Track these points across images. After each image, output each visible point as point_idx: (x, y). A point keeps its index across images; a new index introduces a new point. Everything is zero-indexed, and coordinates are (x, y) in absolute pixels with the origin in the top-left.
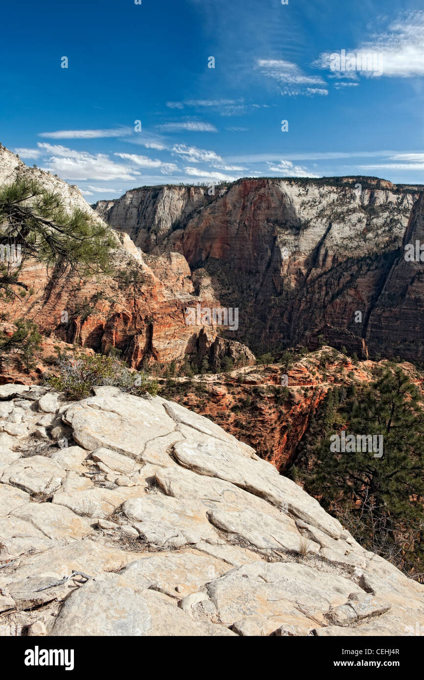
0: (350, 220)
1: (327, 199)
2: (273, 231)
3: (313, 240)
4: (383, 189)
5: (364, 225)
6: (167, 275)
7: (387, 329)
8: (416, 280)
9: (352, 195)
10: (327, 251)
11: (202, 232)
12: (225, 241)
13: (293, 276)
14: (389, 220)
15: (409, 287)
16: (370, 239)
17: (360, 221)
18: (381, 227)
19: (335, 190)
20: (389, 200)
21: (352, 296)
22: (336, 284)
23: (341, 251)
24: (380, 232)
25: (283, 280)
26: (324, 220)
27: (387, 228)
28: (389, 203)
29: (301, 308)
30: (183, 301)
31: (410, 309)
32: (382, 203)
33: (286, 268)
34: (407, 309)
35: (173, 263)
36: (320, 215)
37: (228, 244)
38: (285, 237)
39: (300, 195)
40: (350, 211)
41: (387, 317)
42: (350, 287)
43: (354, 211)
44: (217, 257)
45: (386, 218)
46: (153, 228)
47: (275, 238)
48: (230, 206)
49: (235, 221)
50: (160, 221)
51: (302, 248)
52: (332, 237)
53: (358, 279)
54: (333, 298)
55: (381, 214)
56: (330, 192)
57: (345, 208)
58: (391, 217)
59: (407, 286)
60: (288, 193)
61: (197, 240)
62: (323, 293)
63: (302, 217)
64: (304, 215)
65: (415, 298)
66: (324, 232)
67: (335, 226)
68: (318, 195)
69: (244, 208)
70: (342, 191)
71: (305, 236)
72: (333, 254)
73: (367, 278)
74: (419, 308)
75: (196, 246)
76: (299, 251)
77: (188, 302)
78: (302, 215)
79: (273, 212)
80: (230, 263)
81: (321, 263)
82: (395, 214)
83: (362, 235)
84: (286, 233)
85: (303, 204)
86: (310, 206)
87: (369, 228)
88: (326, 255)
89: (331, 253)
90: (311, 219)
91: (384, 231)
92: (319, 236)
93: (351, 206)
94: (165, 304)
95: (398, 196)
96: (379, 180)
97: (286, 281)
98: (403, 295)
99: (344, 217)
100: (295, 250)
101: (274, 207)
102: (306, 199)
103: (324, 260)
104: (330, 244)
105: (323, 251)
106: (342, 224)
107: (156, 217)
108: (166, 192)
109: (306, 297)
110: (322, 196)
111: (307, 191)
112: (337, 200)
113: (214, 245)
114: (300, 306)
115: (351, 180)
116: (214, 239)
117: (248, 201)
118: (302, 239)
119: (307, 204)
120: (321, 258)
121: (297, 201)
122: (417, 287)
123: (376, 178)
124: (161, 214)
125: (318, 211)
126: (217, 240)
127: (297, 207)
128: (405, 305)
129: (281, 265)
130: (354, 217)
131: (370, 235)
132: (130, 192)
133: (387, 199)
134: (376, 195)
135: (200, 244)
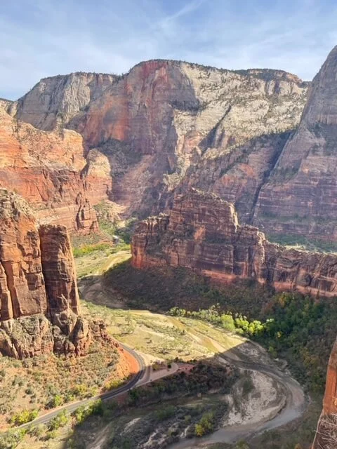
0: (251, 105)
1: (230, 84)
2: (171, 112)
3: (210, 120)
4: (288, 81)
5: (266, 111)
6: (52, 148)
7: (277, 204)
8: (310, 153)
9: (256, 83)
10: (223, 131)
11: (104, 114)
12: (127, 122)
13: (188, 155)
14: (292, 108)
15: (303, 160)
16: (270, 124)
17: (261, 107)
18: (283, 114)
19: (239, 78)
20: (293, 91)
21: (242, 171)
22: (226, 159)
23: (239, 132)
24: (281, 118)
25: (177, 159)
26: (225, 103)
27: (289, 116)
28: (294, 94)
29: (190, 183)
30: (52, 169)
31: (303, 184)
32: (286, 93)
33: (180, 147)
34: (299, 183)
35: (65, 139)
36: (220, 98)
37: (128, 126)
38: (182, 117)
39: (200, 78)
40: (253, 98)
41: (277, 192)
42: (240, 162)
43: (257, 98)
44: (119, 139)
45: (290, 106)
46: (60, 112)
47: (172, 119)
48: (131, 88)
49: (136, 103)
50: (66, 106)
51: (199, 128)
52: (230, 119)
53: (250, 155)
54: (223, 172)
55: (284, 103)
56: (233, 79)
57: (248, 95)
58: (295, 106)
59: (301, 159)
60: (188, 75)
61: (99, 121)
62: (212, 168)
63: (201, 98)
64: (203, 96)
65: (309, 171)
66: (223, 114)
67: (234, 109)
68: (220, 80)
69: (144, 89)
70: (246, 79)
71: (202, 116)
72: (230, 135)
73: (260, 154)
74: (312, 182)
75: (98, 128)
76: (195, 131)
77: (59, 172)
78: (201, 96)
79: (172, 94)
80: (130, 144)
81: (216, 143)
82: (299, 103)
83: (264, 120)
84: (184, 113)
85: (203, 86)
86: (211, 89)
87: (270, 114)
88: (222, 136)
89: (227, 133)
90: (210, 101)
91: (286, 118)
92: (218, 118)
93: (254, 94)
94: (26, 170)
95: (303, 89)
96: (284, 74)
97: (180, 159)
98: (295, 170)
99: (246, 102)
100: (190, 129)
101: (174, 89)
102: (207, 82)
103: (220, 140)
104: (227, 126)
105: (219, 132)
106: (242, 108)
107: (63, 101)
108: (74, 78)
109: (194, 173)
110: (224, 81)
111: (209, 75)
112: (240, 87)
113: (116, 127)
114: (188, 182)
115: (257, 72)
116: (115, 120)
117: (147, 82)
118: (198, 119)
119: (208, 87)
120: (217, 137)
121: (197, 84)
122: (310, 160)
123: (283, 71)
124: (68, 97)
125: (219, 95)
126: (118, 122)
127: (196, 89)
128: (297, 179)
129: (176, 144)
130: (256, 103)
131: (271, 120)
132: (44, 80)
133: (291, 90)
134: (280, 86)
135: (103, 126)
